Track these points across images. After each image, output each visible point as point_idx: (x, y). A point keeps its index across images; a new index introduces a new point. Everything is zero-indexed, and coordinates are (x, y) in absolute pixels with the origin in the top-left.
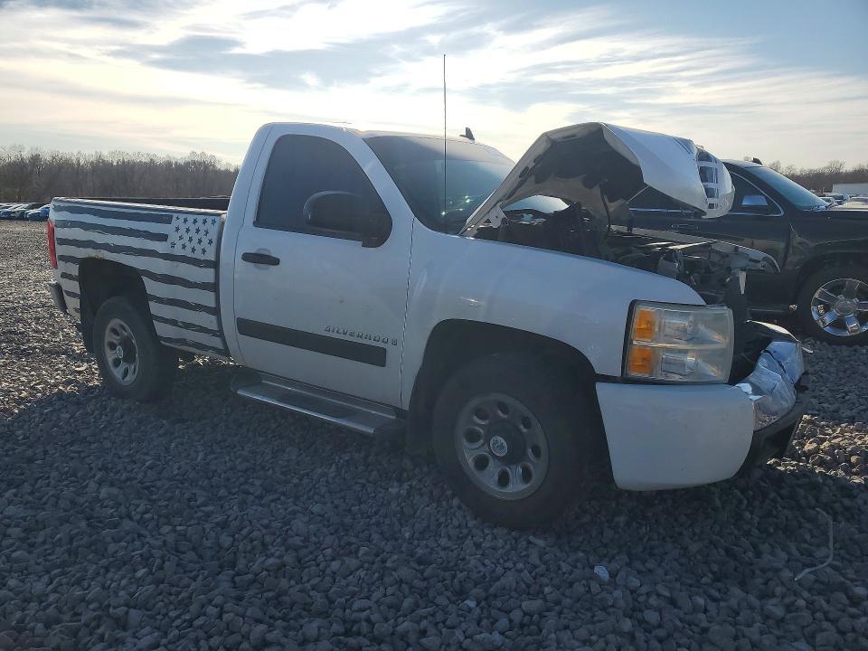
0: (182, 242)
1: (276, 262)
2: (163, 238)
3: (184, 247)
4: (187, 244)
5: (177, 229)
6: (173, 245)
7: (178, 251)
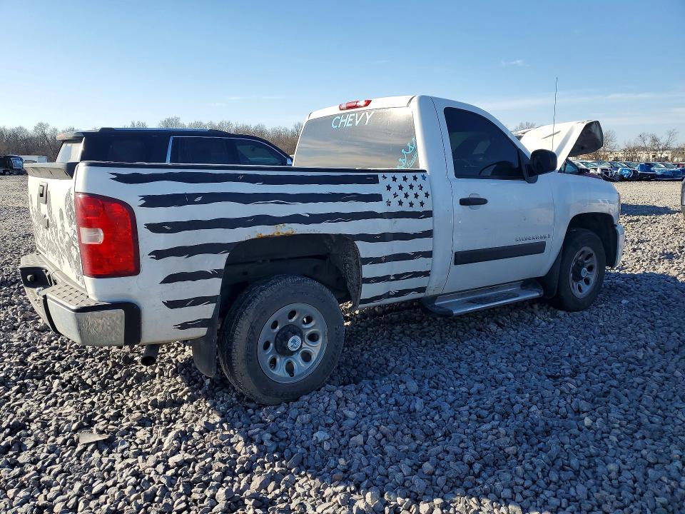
0: (398, 199)
1: (483, 202)
2: (376, 198)
3: (401, 203)
4: (404, 200)
5: (389, 188)
6: (389, 203)
7: (395, 208)
